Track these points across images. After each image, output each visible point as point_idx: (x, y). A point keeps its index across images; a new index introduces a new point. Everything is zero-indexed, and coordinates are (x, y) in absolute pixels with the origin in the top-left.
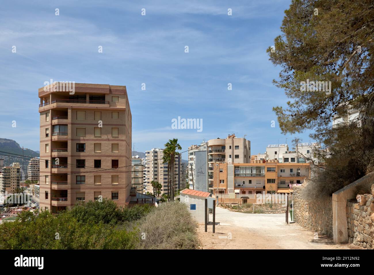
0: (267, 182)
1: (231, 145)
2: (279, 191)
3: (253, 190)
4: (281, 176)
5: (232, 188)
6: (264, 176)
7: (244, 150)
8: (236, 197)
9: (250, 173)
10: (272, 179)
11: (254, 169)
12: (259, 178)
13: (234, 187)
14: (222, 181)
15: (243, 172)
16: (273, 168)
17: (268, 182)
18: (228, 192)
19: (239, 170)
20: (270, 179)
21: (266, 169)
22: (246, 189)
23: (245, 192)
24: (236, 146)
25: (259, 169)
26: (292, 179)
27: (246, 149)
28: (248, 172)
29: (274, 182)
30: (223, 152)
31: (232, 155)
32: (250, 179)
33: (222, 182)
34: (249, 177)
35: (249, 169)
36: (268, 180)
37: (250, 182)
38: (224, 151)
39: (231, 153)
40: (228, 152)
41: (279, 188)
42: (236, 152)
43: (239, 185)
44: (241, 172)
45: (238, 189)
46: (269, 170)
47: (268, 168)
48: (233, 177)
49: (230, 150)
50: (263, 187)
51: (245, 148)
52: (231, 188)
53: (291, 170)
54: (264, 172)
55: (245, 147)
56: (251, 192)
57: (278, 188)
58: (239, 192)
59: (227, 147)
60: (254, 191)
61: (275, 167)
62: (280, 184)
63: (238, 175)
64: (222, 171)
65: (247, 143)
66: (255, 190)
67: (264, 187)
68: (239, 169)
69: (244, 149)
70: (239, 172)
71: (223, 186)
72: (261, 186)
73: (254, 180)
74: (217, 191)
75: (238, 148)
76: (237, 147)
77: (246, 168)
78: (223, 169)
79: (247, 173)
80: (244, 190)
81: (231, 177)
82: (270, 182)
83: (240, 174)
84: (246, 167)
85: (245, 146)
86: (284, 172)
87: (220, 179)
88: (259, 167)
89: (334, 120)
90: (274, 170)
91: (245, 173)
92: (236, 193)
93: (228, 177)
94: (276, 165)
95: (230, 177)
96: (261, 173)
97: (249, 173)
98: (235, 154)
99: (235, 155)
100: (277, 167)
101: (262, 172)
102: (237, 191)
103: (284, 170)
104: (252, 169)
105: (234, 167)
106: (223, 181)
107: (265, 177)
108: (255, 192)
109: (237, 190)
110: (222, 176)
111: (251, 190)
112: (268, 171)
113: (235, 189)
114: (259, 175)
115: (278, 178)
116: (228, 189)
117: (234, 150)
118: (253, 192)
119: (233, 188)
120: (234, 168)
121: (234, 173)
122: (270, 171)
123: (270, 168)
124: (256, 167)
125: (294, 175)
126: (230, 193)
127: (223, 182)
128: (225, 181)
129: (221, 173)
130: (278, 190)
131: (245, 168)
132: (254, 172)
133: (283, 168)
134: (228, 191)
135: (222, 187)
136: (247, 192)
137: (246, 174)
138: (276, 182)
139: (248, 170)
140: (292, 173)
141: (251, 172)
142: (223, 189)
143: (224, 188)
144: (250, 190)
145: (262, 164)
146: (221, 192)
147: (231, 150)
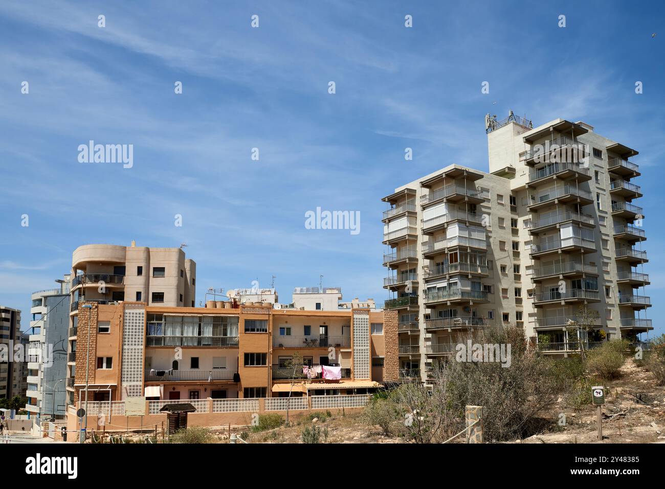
0: (243, 363)
1: (143, 264)
2: (278, 388)
3: (202, 388)
4: (281, 346)
5: (135, 383)
6: (236, 346)
7: (179, 281)
8: (149, 411)
9: (196, 335)
10: (258, 355)
11: (208, 324)
12: (220, 352)
13: (142, 379)
14: (105, 360)
15: (173, 332)
16: (261, 321)
17: (246, 363)
18: (124, 395)
19: (163, 325)
20: (252, 354)
21: (241, 325)
22: (181, 385)
23: (179, 393)
24: (155, 269)
25: (220, 322)
26: (307, 353)
27: (183, 279)
28: (190, 332)
29: (264, 363)
30: (116, 281)
31: (145, 292)
32: (195, 353)
33: (104, 365)
34: (194, 347)
35: (193, 323)
36: (246, 355)
37: (195, 363)
38: (121, 280)
39: (143, 286)
40: (132, 283)
41: (276, 379)
42: (157, 285)
43: (161, 374)
44: (169, 333)
45: (157, 385)
46: (250, 327)
47: (247, 321)
48: (143, 347)
49: (140, 277)
50: (232, 377)
51: (182, 276)
52: (132, 383)
53: (307, 330)
54: (236, 333)
55: (182, 273)
56: (198, 392)
57: (274, 379)
58: (159, 395)
59: (131, 270)
60: (206, 390)
61: (267, 318)
62: (277, 367)
63: (158, 340)
64: (106, 330)
65: (187, 266)
66: (209, 388)
67: (237, 378)
68: (163, 322)
69: (178, 276)
70: (163, 330)
71: (108, 377)
72: (226, 374)
73: (207, 357)
74: (83, 392)
75: (162, 273)
76: (159, 271)
77: (183, 321)
78: (108, 322)
79: (185, 335)
80: (174, 389)
81: (136, 349)
82: (252, 363)
83: (165, 338)
84: (183, 317)
85: (182, 271)
86: (290, 334)
87: (100, 354)
88: (222, 317)
89: (388, 223)
90: (263, 327)
91: (178, 334)
92: (148, 398)
93: (125, 347)
94: (269, 314)
95: (130, 347)
96: (229, 335)
97: (190, 335)
98: (154, 289)
99: (153, 293)
100: (271, 318)
101: (231, 333)
102: (154, 391)
103: (289, 330)
104: (200, 321)
105: (145, 315)
106: (109, 361)
107: (238, 348)
108: (209, 392)
109: (155, 388)
110: (107, 346)
111: (197, 387)
112: (246, 330)
113: (146, 385)
114: (222, 342)
115: (273, 350)
116: (125, 384)
117: (151, 278)
118: (202, 393)
119: (141, 383)
120: (145, 318)
121: (144, 334)
122: (253, 330)
123: (254, 321)
124: (214, 317)
125: (314, 341)
126: (130, 399)
127: (109, 366)
128: (115, 362)
129: (102, 337)
130: (273, 384)
131: (180, 320)
132: (208, 332)
133: (286, 322)
134: (124, 391)
135: (104, 379)
136: (184, 392)
137: (182, 339)
138: (269, 362)
139: (188, 327)
140: (308, 337)
141: (199, 334)
142: (106, 386)
143: (110, 385)
144: (191, 387)
145: (228, 311)
146: (100, 396)
147: (141, 279)
